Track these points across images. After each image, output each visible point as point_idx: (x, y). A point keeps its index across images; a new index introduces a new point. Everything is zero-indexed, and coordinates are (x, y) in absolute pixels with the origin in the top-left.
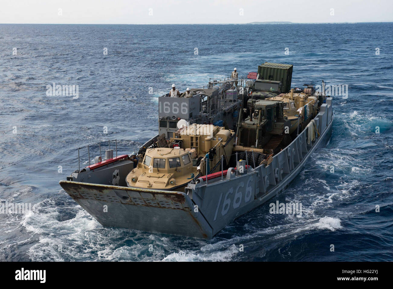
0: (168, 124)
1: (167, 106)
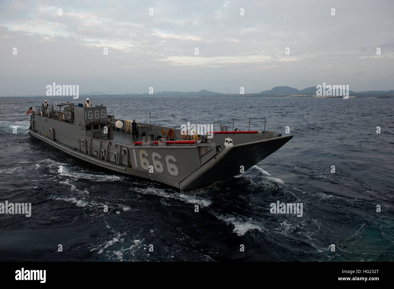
0: (92, 128)
1: (91, 114)
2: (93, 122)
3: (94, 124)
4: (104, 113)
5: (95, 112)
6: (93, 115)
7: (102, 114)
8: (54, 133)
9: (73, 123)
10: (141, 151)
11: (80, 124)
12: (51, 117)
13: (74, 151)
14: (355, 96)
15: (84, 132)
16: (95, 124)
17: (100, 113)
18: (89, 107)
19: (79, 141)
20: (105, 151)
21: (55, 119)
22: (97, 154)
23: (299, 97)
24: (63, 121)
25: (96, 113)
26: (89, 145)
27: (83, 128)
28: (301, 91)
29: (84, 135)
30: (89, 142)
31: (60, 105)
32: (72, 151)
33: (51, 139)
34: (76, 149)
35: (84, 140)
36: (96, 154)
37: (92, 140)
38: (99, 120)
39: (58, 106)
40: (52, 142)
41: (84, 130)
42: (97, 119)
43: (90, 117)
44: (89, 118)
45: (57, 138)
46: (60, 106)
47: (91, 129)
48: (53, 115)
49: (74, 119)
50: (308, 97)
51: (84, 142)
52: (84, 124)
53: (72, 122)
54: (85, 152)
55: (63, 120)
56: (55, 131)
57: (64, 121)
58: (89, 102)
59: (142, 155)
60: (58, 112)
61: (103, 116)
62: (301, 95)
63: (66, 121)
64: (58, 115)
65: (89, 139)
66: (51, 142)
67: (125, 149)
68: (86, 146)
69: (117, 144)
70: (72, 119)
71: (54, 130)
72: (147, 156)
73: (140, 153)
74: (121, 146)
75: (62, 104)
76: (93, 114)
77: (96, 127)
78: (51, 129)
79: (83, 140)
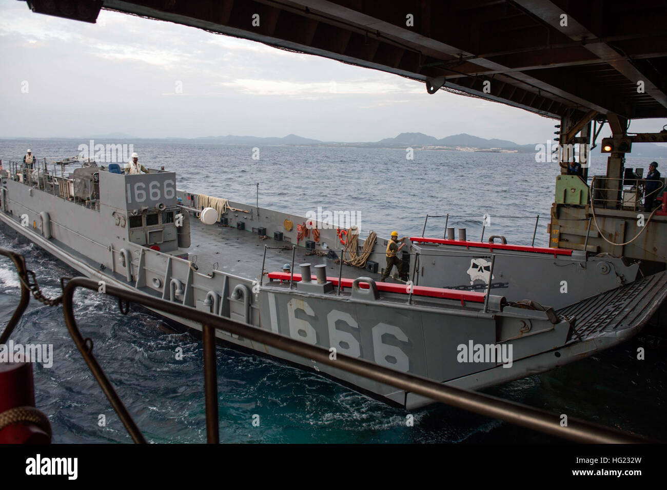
0: (144, 221)
1: (141, 189)
2: (145, 210)
3: (149, 214)
4: (171, 189)
5: (151, 185)
6: (145, 191)
7: (166, 189)
8: (50, 224)
9: (96, 207)
10: (293, 301)
11: (114, 213)
12: (42, 188)
13: (99, 272)
14: (516, 151)
15: (125, 232)
16: (151, 213)
17: (161, 189)
18: (136, 173)
19: (112, 249)
20: (182, 285)
21: (51, 192)
22: (161, 286)
23: (437, 149)
24: (70, 199)
25: (153, 188)
26: (137, 263)
27: (123, 222)
28: (440, 140)
29: (124, 239)
30: (137, 255)
31: (63, 162)
32: (94, 272)
33: (43, 235)
34: (103, 268)
35: (125, 249)
36: (156, 286)
37: (147, 253)
38: (161, 205)
39: (58, 163)
40: (45, 243)
41: (124, 226)
42: (156, 202)
43: (139, 197)
44: (138, 200)
45: (56, 233)
46: (63, 164)
47: (141, 225)
48: (46, 184)
49: (98, 197)
50: (450, 150)
51: (126, 254)
52: (124, 213)
53: (94, 204)
54: (129, 280)
55: (71, 197)
56: (52, 217)
57: (73, 200)
58: (138, 163)
59: (295, 311)
60: (58, 179)
61: (167, 194)
62: (438, 147)
63: (80, 201)
64: (57, 183)
65: (137, 250)
66: (43, 243)
67: (240, 286)
68: (131, 265)
69: (216, 271)
70: (93, 198)
71: (49, 216)
72: (310, 316)
73: (288, 304)
74: (228, 278)
75: (68, 160)
76: (147, 190)
77: (152, 219)
78: (42, 213)
79: (122, 250)
